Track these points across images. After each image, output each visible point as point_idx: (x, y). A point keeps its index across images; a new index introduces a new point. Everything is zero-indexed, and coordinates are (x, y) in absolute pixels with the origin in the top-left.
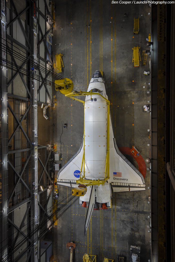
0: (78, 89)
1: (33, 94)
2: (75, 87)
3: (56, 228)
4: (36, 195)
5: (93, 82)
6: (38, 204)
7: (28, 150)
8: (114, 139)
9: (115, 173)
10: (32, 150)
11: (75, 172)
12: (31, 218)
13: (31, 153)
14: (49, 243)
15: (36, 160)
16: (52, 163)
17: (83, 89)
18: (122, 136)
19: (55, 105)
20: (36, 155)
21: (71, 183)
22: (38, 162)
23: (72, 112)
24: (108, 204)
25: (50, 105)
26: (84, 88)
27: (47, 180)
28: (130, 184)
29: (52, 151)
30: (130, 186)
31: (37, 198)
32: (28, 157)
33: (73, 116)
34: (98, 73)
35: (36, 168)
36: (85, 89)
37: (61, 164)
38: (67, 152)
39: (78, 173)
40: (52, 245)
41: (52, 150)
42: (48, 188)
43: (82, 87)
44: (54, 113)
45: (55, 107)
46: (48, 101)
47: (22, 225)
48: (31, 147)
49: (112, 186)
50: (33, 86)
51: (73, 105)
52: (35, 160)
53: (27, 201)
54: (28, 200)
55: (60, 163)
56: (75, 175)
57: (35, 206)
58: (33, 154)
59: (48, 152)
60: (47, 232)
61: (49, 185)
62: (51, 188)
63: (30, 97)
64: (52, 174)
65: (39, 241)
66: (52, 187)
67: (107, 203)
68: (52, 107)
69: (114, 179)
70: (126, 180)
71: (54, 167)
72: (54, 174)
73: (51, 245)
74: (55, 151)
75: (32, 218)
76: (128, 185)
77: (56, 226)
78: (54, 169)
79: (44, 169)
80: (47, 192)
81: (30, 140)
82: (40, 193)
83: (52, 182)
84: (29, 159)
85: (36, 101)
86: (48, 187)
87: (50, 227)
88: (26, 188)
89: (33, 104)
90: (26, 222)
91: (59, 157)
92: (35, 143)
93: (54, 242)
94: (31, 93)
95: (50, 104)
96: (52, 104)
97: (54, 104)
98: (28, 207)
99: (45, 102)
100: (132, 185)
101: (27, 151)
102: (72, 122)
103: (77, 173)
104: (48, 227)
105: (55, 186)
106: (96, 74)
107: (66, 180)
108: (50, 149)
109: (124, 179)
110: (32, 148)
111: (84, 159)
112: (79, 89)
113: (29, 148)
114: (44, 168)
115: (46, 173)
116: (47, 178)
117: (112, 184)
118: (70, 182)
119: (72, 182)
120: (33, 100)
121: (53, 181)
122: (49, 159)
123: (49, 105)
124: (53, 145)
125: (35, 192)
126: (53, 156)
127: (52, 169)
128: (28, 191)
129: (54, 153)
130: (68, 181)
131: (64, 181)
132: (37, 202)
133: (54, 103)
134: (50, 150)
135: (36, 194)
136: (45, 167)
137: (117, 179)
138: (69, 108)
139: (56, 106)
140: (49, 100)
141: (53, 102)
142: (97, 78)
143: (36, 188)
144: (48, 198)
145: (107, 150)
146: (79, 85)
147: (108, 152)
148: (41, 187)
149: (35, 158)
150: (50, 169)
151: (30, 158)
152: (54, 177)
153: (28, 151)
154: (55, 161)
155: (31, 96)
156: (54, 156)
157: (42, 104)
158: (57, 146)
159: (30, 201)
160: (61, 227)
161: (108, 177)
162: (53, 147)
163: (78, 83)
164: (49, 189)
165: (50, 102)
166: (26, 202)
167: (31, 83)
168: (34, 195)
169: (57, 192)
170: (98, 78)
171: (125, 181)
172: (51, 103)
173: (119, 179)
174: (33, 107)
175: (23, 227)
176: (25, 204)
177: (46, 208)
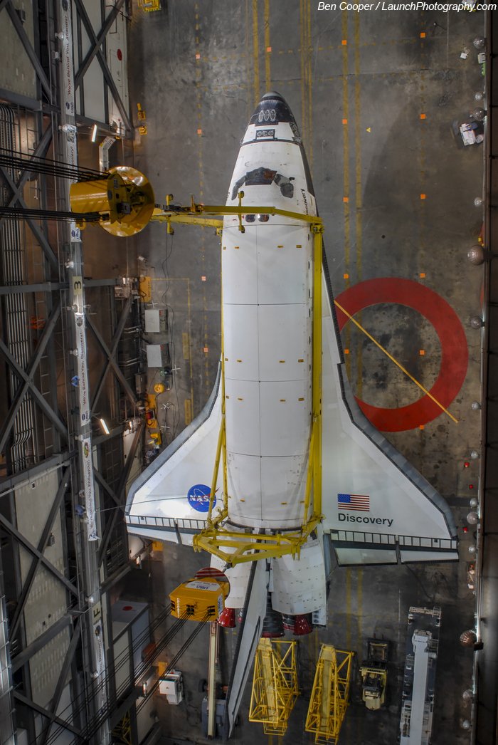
0: (220, 72)
1: (57, 88)
2: (210, 64)
3: (158, 560)
4: (86, 444)
5: (255, 141)
6: (96, 478)
7: (50, 287)
8: (339, 366)
9: (344, 498)
10: (65, 290)
11: (191, 492)
12: (74, 520)
13: (60, 298)
14: (138, 607)
15: (79, 325)
16: (137, 343)
17: (240, 72)
18: (383, 237)
19: (140, 132)
20: (79, 309)
21: (177, 529)
22: (87, 331)
23: (200, 156)
24: (316, 616)
25: (123, 132)
26: (244, 68)
27: (123, 402)
28: (401, 538)
29: (135, 301)
30: (401, 543)
31: (90, 454)
32: (51, 315)
33: (205, 173)
34: (275, 102)
35: (81, 351)
36: (246, 71)
37: (168, 344)
38: (187, 302)
39: (202, 496)
40: (147, 612)
41: (136, 297)
42: (126, 427)
43: (236, 62)
44: (139, 162)
45: (142, 142)
46: (115, 118)
47: (46, 540)
48: (60, 278)
49: (333, 544)
50: (57, 55)
51: (203, 132)
52: (77, 322)
53: (58, 465)
54: (59, 461)
55: (165, 342)
56: (192, 503)
57: (83, 482)
58: (69, 302)
59: (120, 302)
60: (128, 569)
61: (131, 417)
62: (137, 430)
63: (49, 99)
64: (139, 380)
65: (104, 596)
66: (139, 425)
67: (313, 614)
68: (129, 142)
69: (341, 518)
70: (386, 522)
71: (145, 355)
72: (145, 382)
73: (143, 611)
74: (146, 301)
75: (76, 521)
76: (394, 543)
77: (160, 554)
78: (145, 362)
79: (108, 361)
80: (123, 441)
81: (56, 255)
82: (100, 440)
83: (141, 408)
84: (55, 319)
85: (69, 112)
86: (124, 424)
87: (138, 555)
88: (50, 421)
89: (60, 123)
90: (57, 531)
91: (161, 320)
92: (72, 264)
93: (155, 605)
94: (53, 84)
95: (120, 128)
96: (128, 130)
97: (136, 130)
98: (61, 484)
99: (103, 120)
100: (408, 543)
101: (47, 292)
102: (202, 193)
103: (198, 493)
104: (132, 555)
105: (150, 422)
106: (268, 106)
107: (159, 521)
108: (127, 292)
109: (379, 521)
110: (62, 280)
111: (225, 447)
112: (223, 72)
113: (52, 282)
114: (107, 356)
115: (115, 375)
116: (123, 393)
117: (334, 537)
118: (173, 525)
119: (180, 525)
120: (60, 109)
121: (143, 405)
122: (127, 326)
123: (118, 132)
124: (139, 279)
125: (80, 434)
126: (137, 317)
127: (139, 364)
128: (57, 430)
129: (143, 309)
130: (167, 524)
131: (151, 522)
132: (91, 469)
133: (138, 127)
134: (126, 297)
135: (85, 440)
136: (111, 352)
137: (353, 519)
138: (189, 143)
139: (143, 137)
140: (119, 116)
141: (131, 121)
142: (270, 123)
143: (85, 423)
144: (126, 460)
145: (313, 415)
146: (225, 57)
147: (315, 420)
148: (101, 420)
149: (76, 317)
150: (129, 362)
151: (60, 316)
152: (146, 390)
153: (50, 290)
154: (147, 334)
155: (53, 94)
156: (141, 318)
157: (92, 126)
158: (153, 284)
159: (66, 464)
160: (175, 557)
161: (317, 517)
162: (136, 285)
163: (221, 48)
164: (130, 429)
165: (123, 123)
166: (53, 467)
167: (51, 45)
168: (77, 444)
169: (156, 441)
170: (275, 123)
171: (384, 529)
172: (125, 125)
173: (359, 520)
174: (60, 133)
175: (49, 545)
176: (49, 471)
177: (122, 493)
